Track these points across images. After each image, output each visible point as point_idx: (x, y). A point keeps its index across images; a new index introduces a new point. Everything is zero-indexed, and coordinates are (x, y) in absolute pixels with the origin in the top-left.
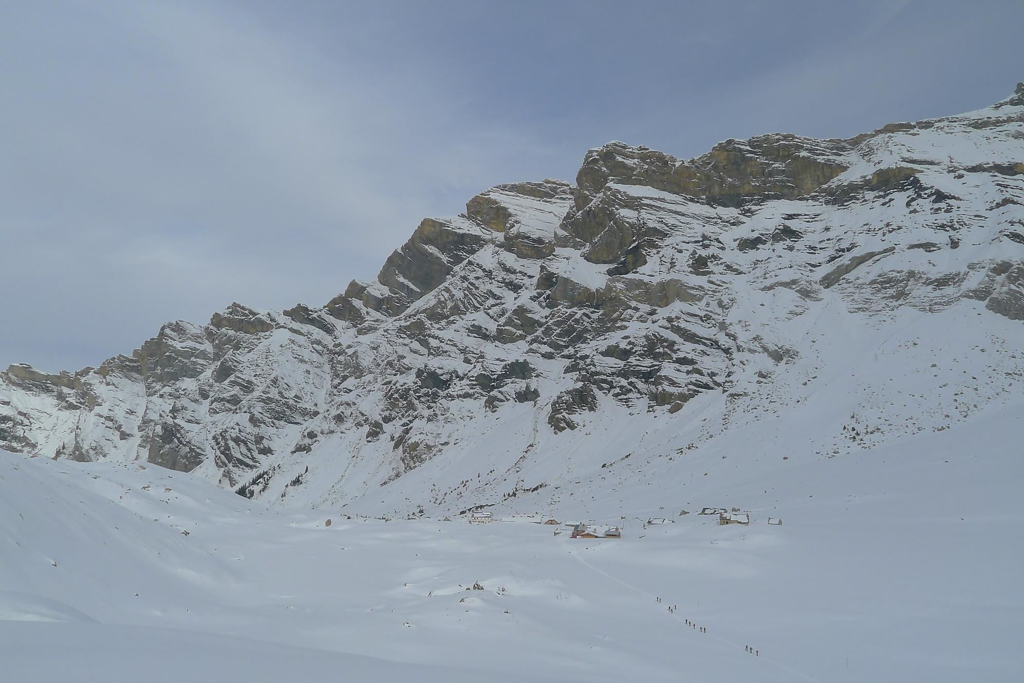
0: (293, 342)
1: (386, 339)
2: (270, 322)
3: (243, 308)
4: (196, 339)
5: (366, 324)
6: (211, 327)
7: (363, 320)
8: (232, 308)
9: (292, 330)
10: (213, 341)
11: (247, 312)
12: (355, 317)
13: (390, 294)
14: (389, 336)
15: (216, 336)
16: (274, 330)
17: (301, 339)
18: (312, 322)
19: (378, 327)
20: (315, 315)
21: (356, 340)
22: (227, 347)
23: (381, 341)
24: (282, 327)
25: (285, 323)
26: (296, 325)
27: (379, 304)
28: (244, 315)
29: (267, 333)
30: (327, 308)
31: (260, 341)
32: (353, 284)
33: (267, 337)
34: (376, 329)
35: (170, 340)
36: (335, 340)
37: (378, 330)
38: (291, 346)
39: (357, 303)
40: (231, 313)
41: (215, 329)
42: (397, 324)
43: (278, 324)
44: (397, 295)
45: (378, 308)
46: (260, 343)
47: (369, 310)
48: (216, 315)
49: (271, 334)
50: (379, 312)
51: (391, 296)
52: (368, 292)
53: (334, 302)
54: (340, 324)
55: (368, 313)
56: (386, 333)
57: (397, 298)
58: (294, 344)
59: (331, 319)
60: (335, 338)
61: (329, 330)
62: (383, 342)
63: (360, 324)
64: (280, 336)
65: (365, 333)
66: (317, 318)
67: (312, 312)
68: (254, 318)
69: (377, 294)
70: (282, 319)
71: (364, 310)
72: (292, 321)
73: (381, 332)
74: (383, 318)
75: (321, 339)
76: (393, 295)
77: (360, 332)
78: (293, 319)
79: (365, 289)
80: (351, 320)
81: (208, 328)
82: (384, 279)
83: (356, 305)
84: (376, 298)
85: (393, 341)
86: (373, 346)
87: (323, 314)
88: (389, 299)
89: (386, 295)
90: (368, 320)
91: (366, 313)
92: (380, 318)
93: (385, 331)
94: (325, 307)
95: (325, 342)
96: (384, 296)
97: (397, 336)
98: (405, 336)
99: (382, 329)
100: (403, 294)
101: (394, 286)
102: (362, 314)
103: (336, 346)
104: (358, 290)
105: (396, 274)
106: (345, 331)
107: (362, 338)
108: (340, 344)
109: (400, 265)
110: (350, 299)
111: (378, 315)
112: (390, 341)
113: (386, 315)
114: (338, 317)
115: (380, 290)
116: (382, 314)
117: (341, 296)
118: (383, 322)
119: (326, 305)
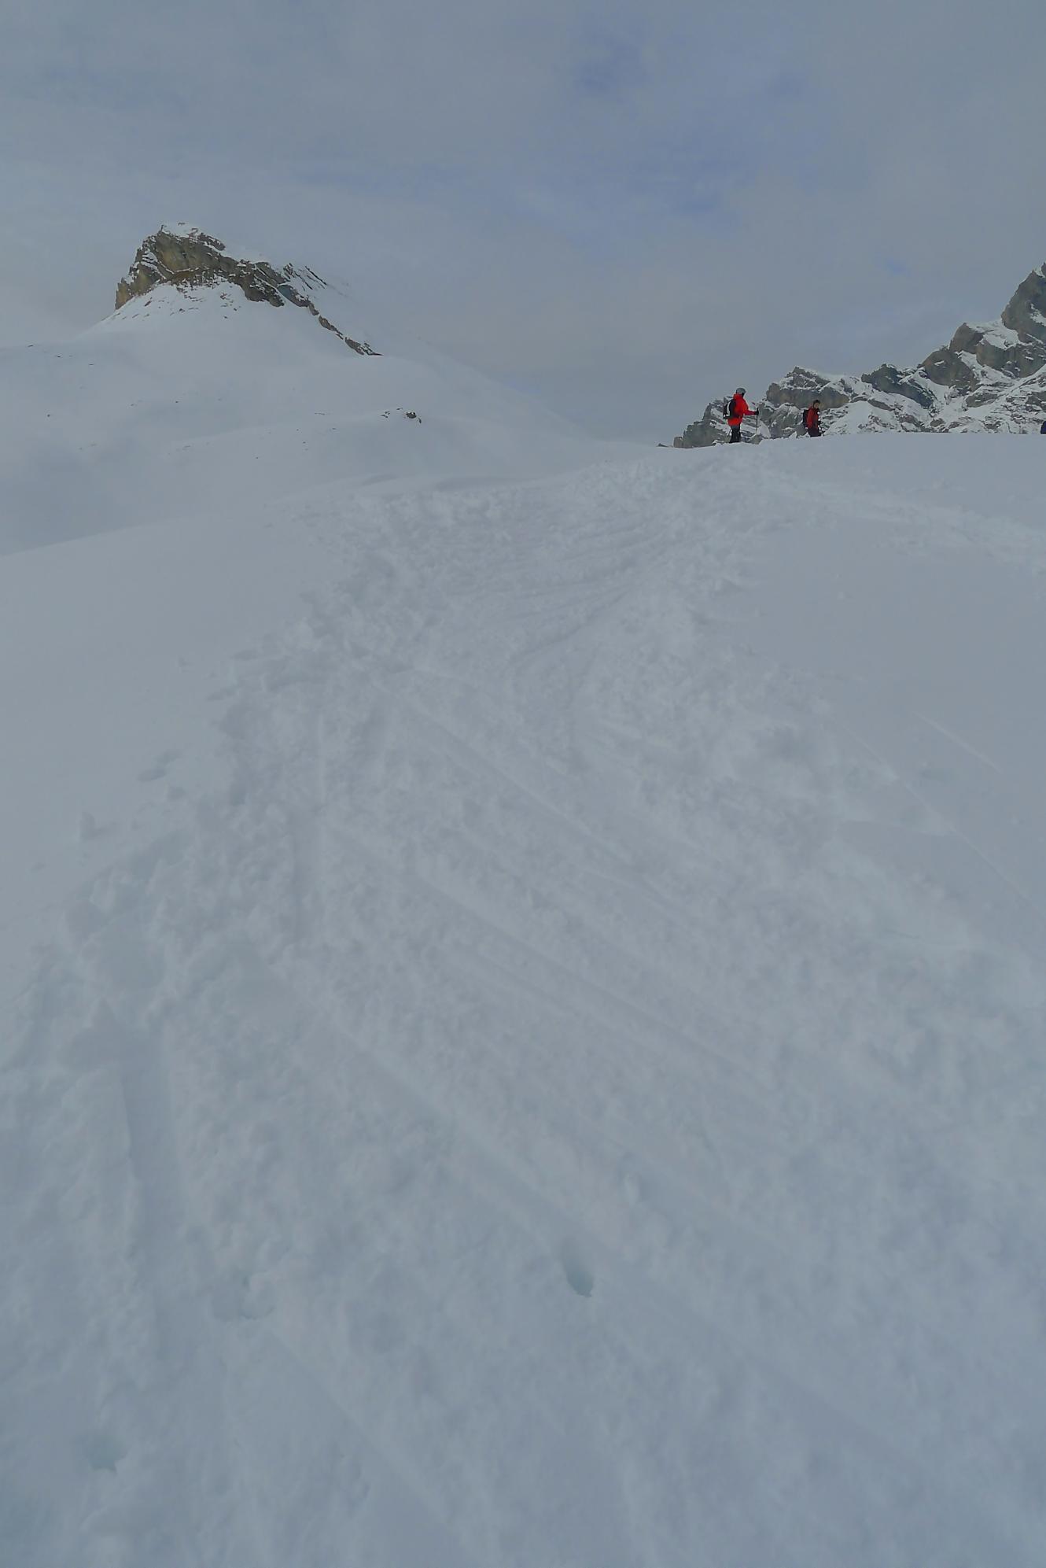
0: (876, 420)
1: (1009, 412)
2: (845, 393)
3: (808, 375)
4: (749, 421)
5: (980, 391)
6: (767, 403)
7: (976, 384)
8: (794, 376)
9: (875, 403)
10: (770, 422)
11: (813, 380)
12: (964, 380)
13: (1020, 343)
14: (1014, 408)
15: (773, 415)
16: (849, 404)
17: (886, 416)
18: (901, 389)
19: (999, 394)
20: (905, 380)
21: (964, 414)
22: (789, 430)
23: (1002, 416)
24: (861, 399)
25: (864, 394)
26: (879, 396)
27: (1000, 359)
28: (810, 384)
29: (841, 409)
30: (922, 368)
31: (831, 421)
32: (964, 330)
33: (840, 414)
34: (995, 397)
35: (718, 423)
36: (933, 414)
37: (997, 398)
38: (873, 425)
39: (969, 359)
40: (792, 383)
41: (772, 406)
42: (1029, 389)
43: (855, 395)
44: (1031, 344)
45: (998, 367)
46: (831, 423)
47: (986, 368)
48: (774, 387)
49: (847, 410)
50: (1001, 371)
51: (1020, 345)
52: (985, 341)
53: (934, 357)
54: (941, 391)
55: (983, 373)
56: (1010, 404)
57: (1030, 348)
58: (877, 423)
59: (928, 384)
60: (934, 411)
61: (925, 400)
62: (1006, 417)
63: (970, 390)
64: (859, 413)
65: (978, 404)
66: (909, 383)
67: (902, 374)
68: (822, 388)
69: (1000, 343)
70: (861, 388)
71: (978, 369)
72: (874, 390)
73: (1002, 401)
74: (1007, 379)
75: (914, 415)
76: (1024, 344)
77: (971, 403)
78: (875, 387)
79: (979, 336)
80: (958, 385)
81: (764, 404)
82: (1010, 319)
83: (966, 363)
84: (997, 350)
85: (1021, 416)
86: (989, 422)
87: (917, 377)
88: (1018, 350)
89: (1014, 345)
90: (982, 385)
91: (980, 374)
92: (1001, 380)
93: (1008, 400)
94: (920, 366)
95: (919, 419)
96: (1009, 346)
97: (1027, 409)
98: (1039, 408)
99: (1004, 398)
100: (1040, 341)
101: (1028, 330)
102: (974, 375)
103: (935, 423)
104: (969, 339)
105: (1032, 311)
106: (947, 401)
107: (973, 412)
108: (940, 421)
109: (1038, 296)
110: (956, 353)
111: (998, 376)
112: (1016, 415)
113: (1011, 376)
114: (937, 381)
115: (1004, 337)
116: (1005, 374)
117: (944, 350)
118: (1005, 385)
119: (921, 363)
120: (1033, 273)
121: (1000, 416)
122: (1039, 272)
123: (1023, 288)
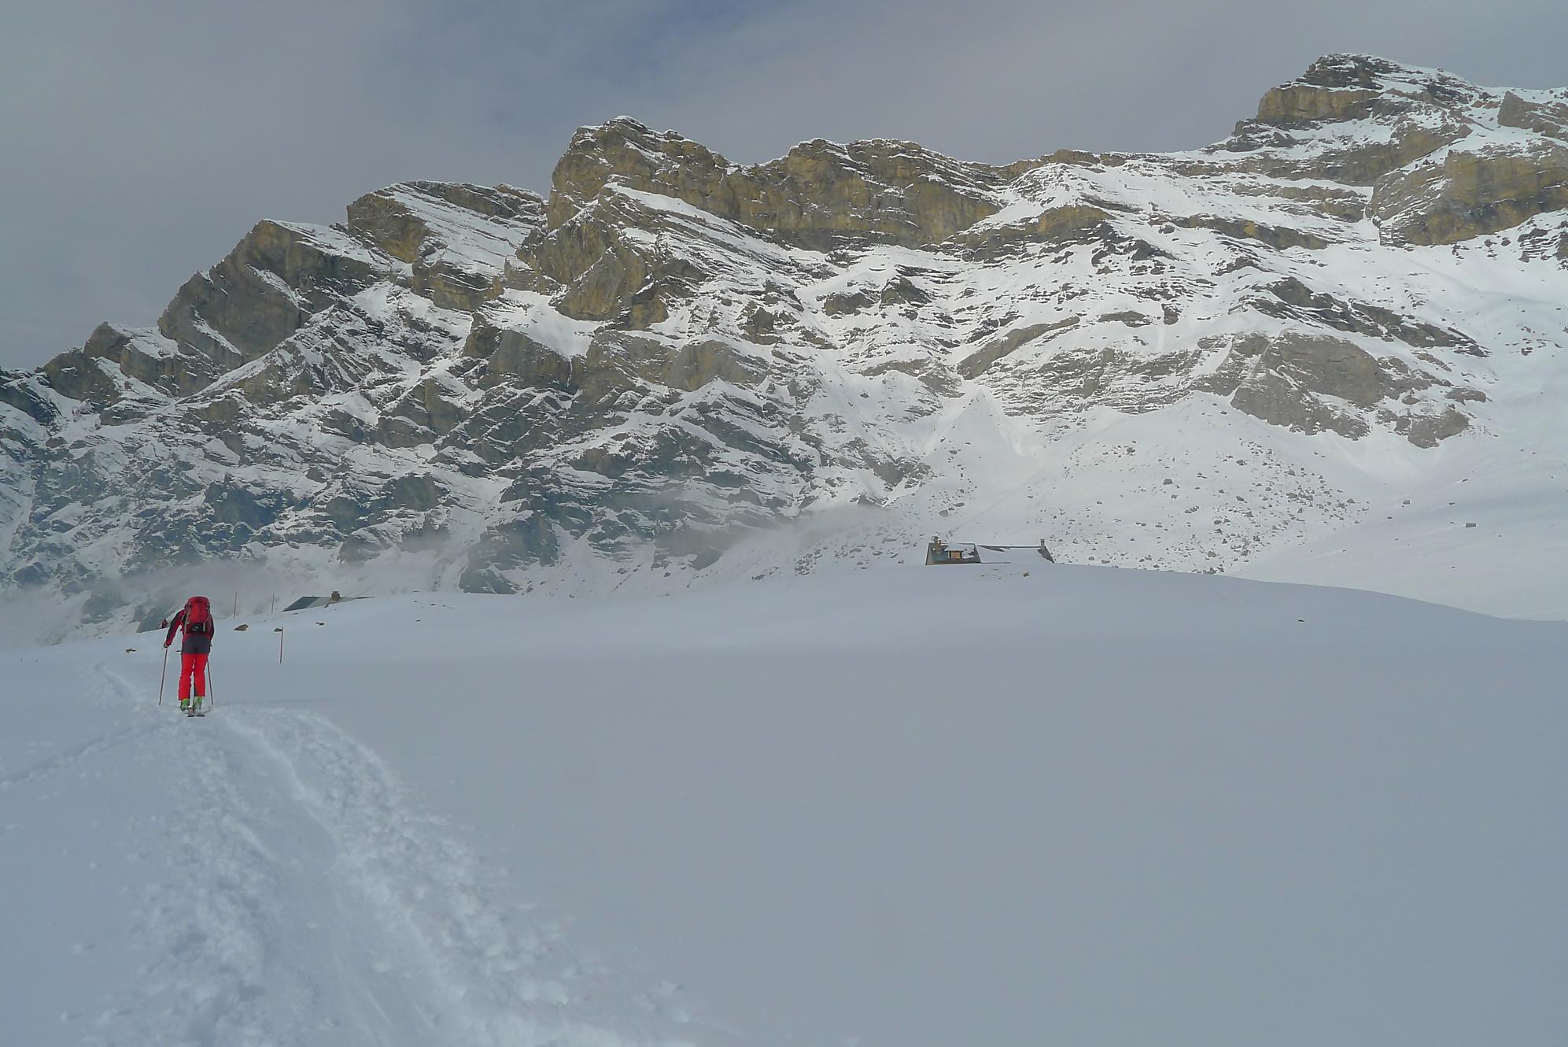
1: (159, 434)
5: (122, 405)
7: (116, 397)
12: (100, 393)
13: (179, 354)
14: (165, 428)
19: (148, 412)
20: (16, 384)
21: (96, 433)
23: (148, 437)
27: (152, 370)
30: (42, 373)
32: (104, 330)
34: (141, 416)
36: (52, 432)
37: (145, 417)
39: (109, 367)
42: (186, 408)
44: (194, 357)
45: (148, 379)
47: (132, 380)
50: (153, 385)
51: (180, 357)
52: (132, 346)
53: (61, 361)
54: (67, 406)
55: (127, 385)
56: (161, 424)
57: (193, 362)
59: (52, 395)
60: (54, 429)
61: (43, 414)
62: (152, 438)
63: (108, 405)
65: (117, 422)
66: (20, 390)
67: (12, 377)
69: (154, 352)
71: (120, 380)
73: (151, 421)
74: (161, 397)
75: (23, 432)
76: (184, 356)
77: (106, 420)
79: (123, 340)
80: (93, 398)
82: (169, 326)
83: (105, 371)
84: (147, 359)
85: (172, 437)
86: (130, 444)
87: (34, 384)
88: (175, 363)
89: (172, 356)
90: (124, 399)
91: (123, 386)
92: (154, 397)
93: (159, 420)
94: (39, 370)
95: (30, 437)
96: (165, 357)
97: (182, 428)
98: (197, 429)
99: (155, 417)
100: (205, 355)
101: (189, 340)
102: (115, 386)
103: (53, 442)
104: (111, 343)
105: (195, 319)
106: (75, 417)
107: (107, 431)
108: (61, 441)
109: (205, 303)
110: (93, 358)
111: (150, 392)
112: (166, 436)
113: (166, 393)
114: (64, 391)
115: (157, 345)
116: (157, 388)
117: (75, 352)
118: (157, 403)
119: (42, 367)
120: (198, 276)
121: (145, 437)
122: (206, 275)
123: (185, 291)
